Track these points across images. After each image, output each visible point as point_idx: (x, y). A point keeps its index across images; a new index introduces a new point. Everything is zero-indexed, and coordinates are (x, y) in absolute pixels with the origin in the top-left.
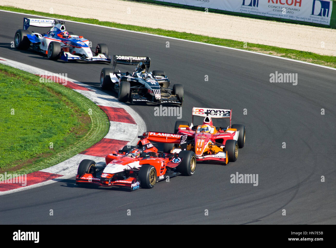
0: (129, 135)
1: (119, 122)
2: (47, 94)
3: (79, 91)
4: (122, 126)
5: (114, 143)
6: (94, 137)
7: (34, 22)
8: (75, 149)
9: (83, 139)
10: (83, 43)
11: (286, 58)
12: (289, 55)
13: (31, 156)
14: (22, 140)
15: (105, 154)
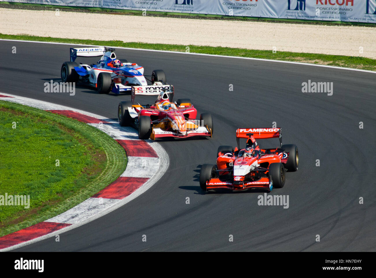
0: (149, 170)
1: (138, 157)
2: (58, 132)
3: (94, 125)
4: (141, 161)
5: (131, 181)
6: (109, 177)
7: (81, 51)
8: (86, 192)
9: (97, 180)
10: (136, 71)
11: (334, 66)
12: (337, 62)
13: (36, 204)
14: (26, 187)
15: (120, 195)
